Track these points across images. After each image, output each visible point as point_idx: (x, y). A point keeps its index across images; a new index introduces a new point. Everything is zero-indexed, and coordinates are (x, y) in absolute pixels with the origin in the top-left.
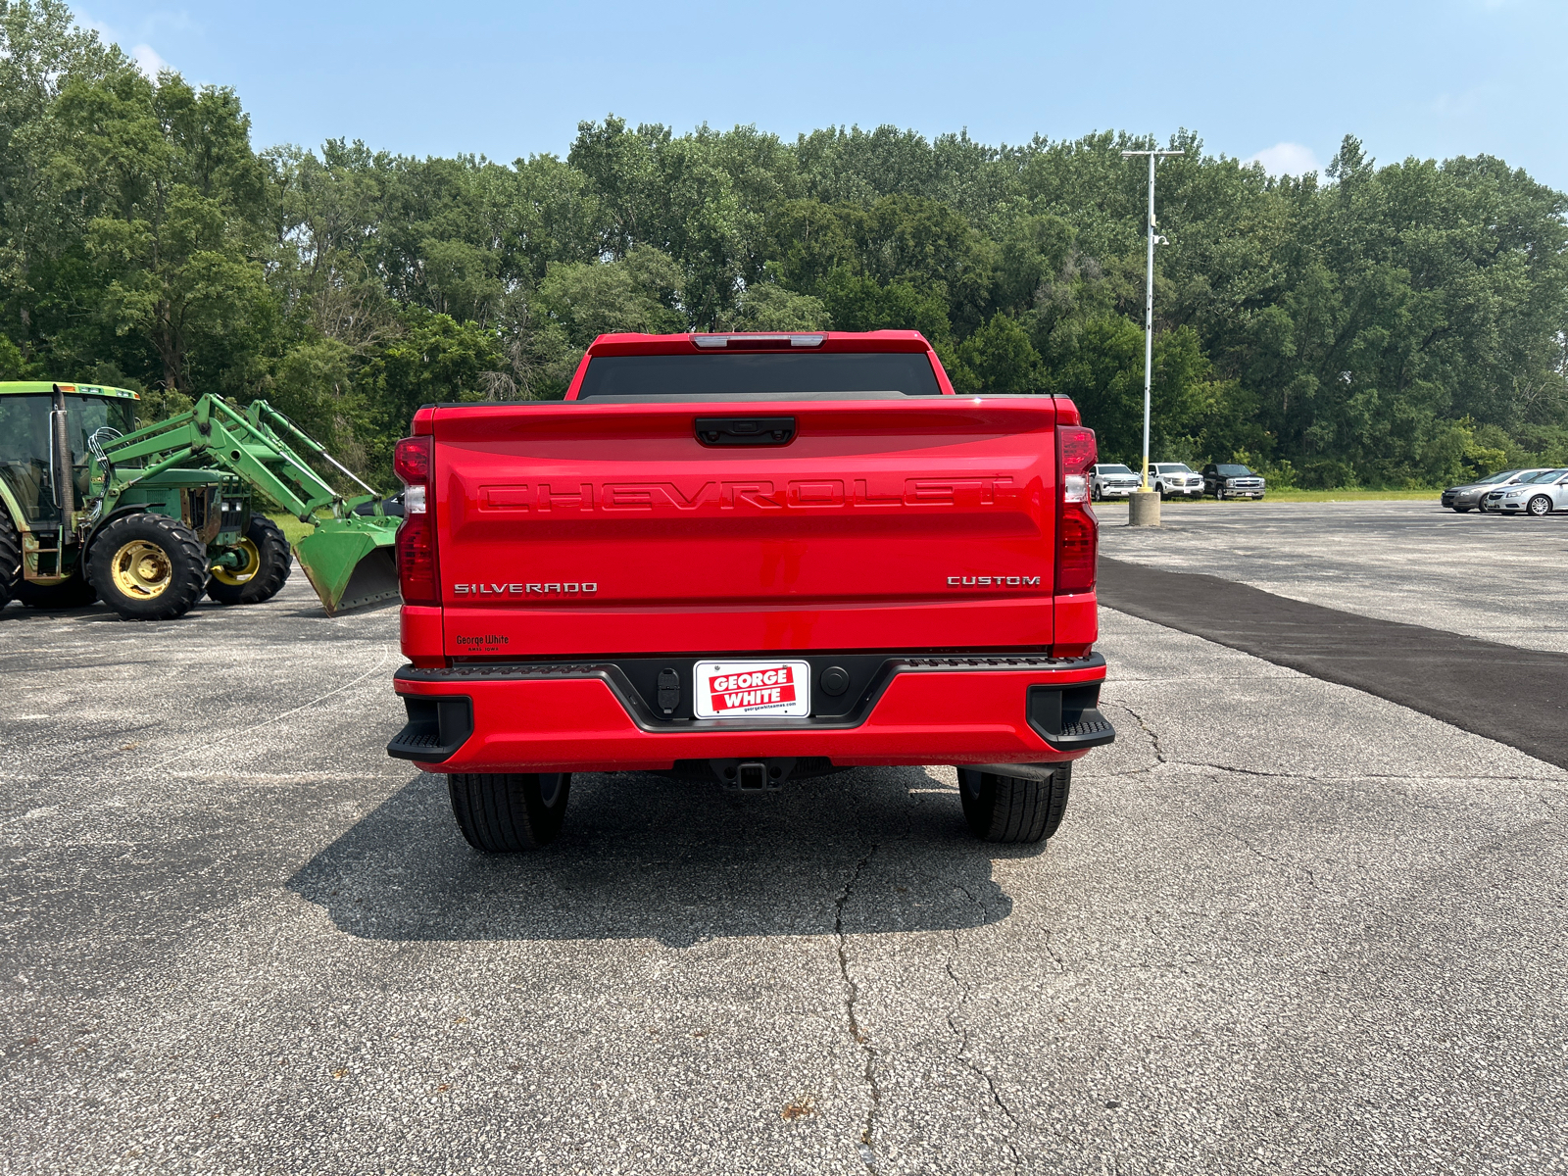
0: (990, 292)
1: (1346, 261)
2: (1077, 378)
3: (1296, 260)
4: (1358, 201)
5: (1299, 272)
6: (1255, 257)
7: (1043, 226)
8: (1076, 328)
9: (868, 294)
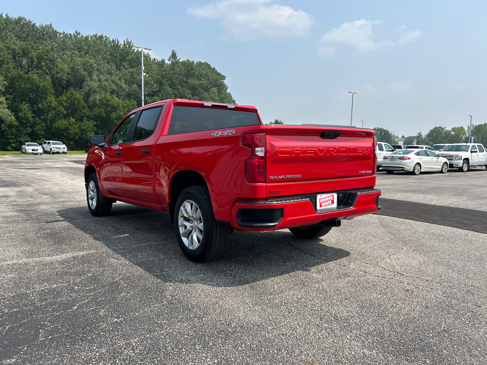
0: (67, 82)
1: (174, 86)
2: (100, 113)
3: (160, 84)
4: (177, 70)
5: (161, 88)
6: (150, 81)
7: (85, 62)
8: (98, 97)
9: (20, 76)
